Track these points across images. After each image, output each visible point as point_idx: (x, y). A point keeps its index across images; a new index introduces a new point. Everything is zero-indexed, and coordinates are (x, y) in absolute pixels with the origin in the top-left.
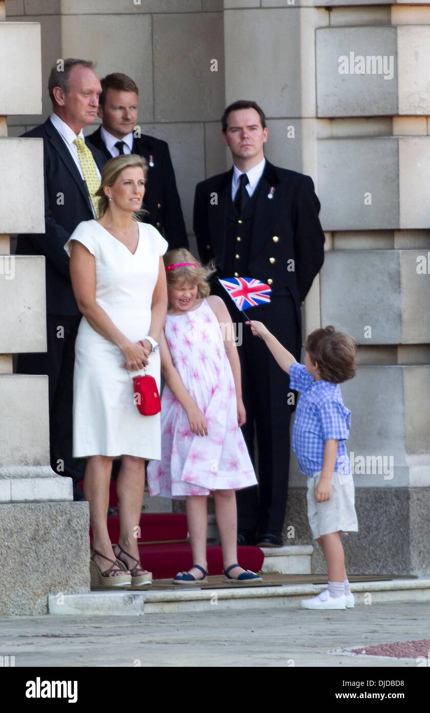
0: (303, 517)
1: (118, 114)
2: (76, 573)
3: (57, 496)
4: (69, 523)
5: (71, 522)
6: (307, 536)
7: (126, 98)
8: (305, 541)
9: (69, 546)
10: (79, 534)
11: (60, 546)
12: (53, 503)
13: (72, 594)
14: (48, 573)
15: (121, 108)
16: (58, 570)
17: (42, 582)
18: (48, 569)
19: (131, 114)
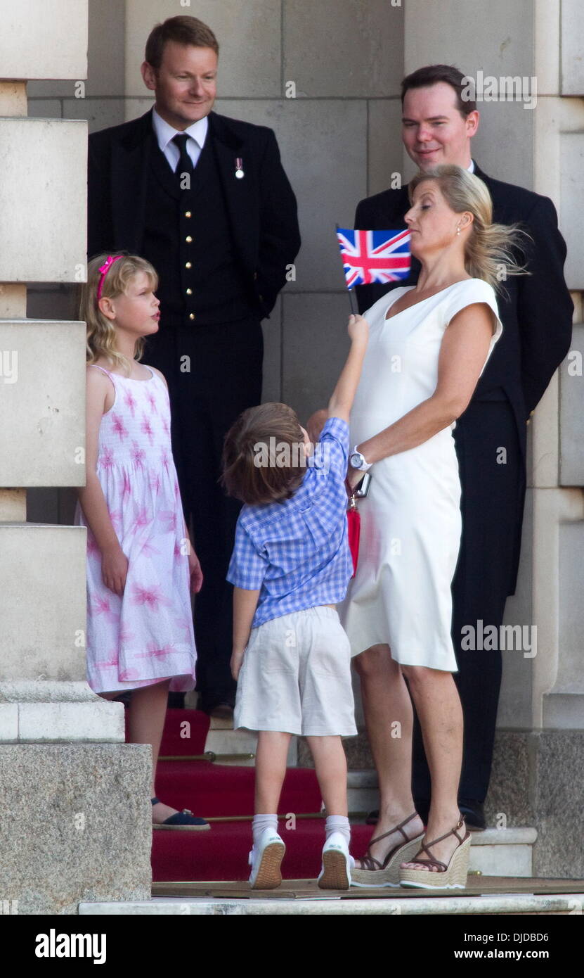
0: (520, 779)
1: (181, 87)
2: (127, 866)
3: (98, 733)
4: (116, 780)
5: (120, 780)
6: (527, 812)
7: (198, 58)
8: (523, 821)
9: (116, 819)
10: (133, 799)
11: (102, 820)
12: (89, 745)
13: (119, 901)
14: (80, 864)
15: (189, 75)
16: (97, 860)
17: (69, 879)
18: (80, 858)
19: (203, 87)
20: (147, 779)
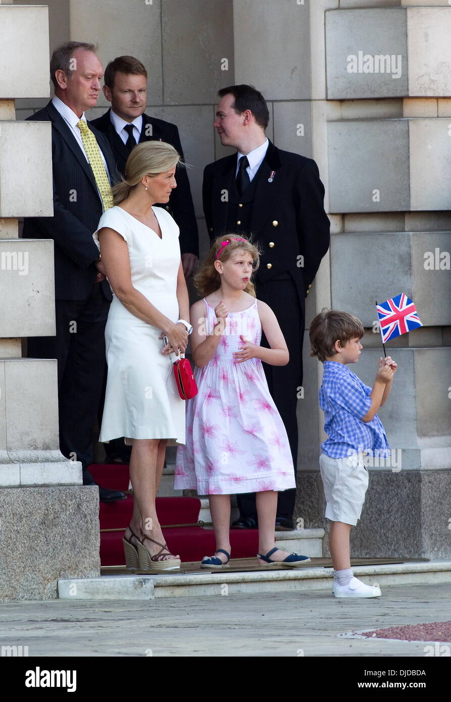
0: (314, 500)
1: (127, 97)
2: (86, 557)
3: (67, 480)
4: (78, 507)
5: (81, 507)
6: (318, 519)
7: (135, 81)
8: (317, 525)
9: (78, 530)
10: (88, 518)
11: (70, 531)
12: (62, 487)
13: (82, 578)
14: (58, 557)
15: (130, 91)
16: (68, 555)
17: (52, 566)
18: (58, 553)
19: (139, 98)
20: (96, 506)
